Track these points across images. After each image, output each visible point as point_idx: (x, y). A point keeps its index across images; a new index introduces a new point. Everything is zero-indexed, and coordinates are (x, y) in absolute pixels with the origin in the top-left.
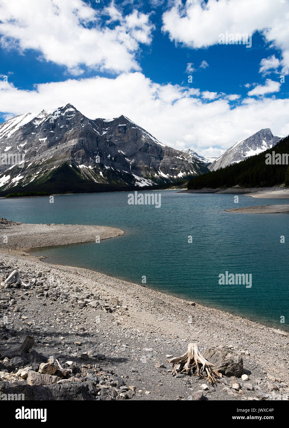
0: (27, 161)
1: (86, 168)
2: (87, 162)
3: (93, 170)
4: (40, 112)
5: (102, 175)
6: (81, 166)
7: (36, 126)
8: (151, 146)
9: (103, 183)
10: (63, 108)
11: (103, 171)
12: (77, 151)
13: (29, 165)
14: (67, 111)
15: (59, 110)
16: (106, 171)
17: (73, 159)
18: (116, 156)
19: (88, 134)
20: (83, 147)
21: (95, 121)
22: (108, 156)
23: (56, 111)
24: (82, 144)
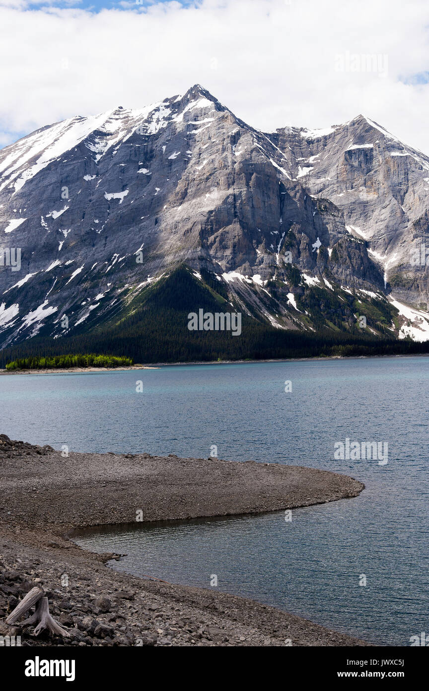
0: (70, 262)
1: (245, 283)
2: (247, 264)
3: (266, 287)
4: (109, 113)
5: (294, 304)
6: (229, 277)
7: (98, 157)
9: (297, 328)
10: (179, 99)
11: (299, 291)
12: (217, 230)
13: (75, 274)
15: (167, 107)
16: (307, 292)
17: (205, 255)
18: (340, 245)
19: (253, 176)
20: (236, 216)
21: (275, 137)
22: (314, 245)
23: (157, 110)
24: (235, 207)
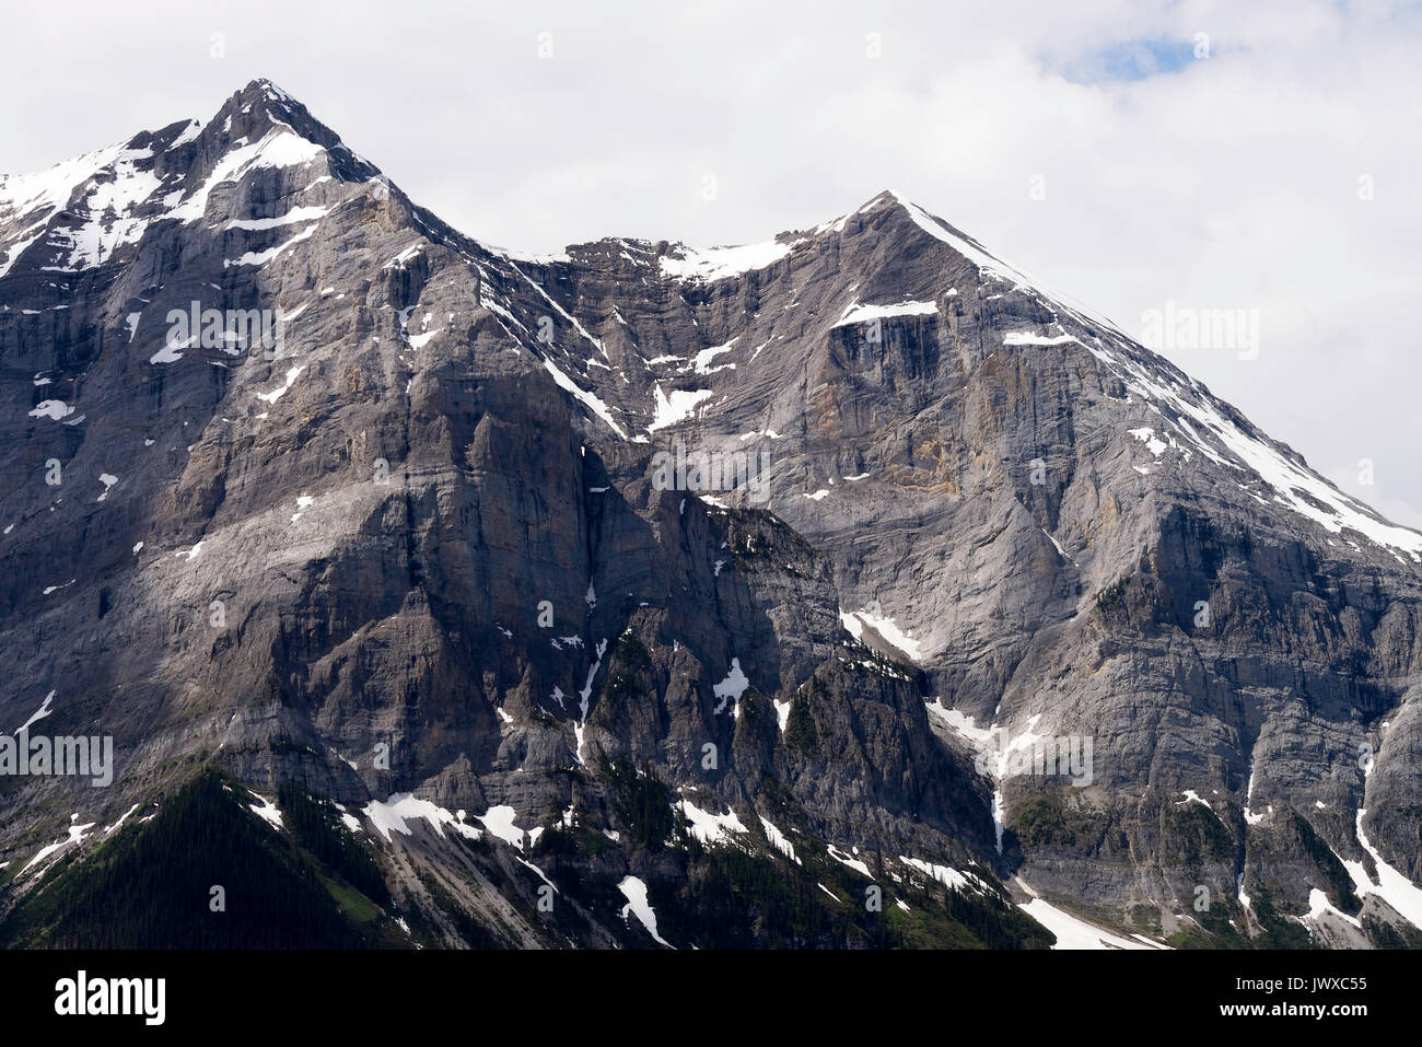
1: (456, 837)
2: (461, 767)
3: (538, 852)
5: (648, 918)
6: (388, 817)
8: (1246, 546)
10: (190, 134)
11: (665, 867)
12: (344, 635)
15: (143, 165)
16: (699, 872)
17: (295, 734)
18: (820, 686)
19: (482, 427)
20: (414, 580)
21: (560, 278)
22: (721, 690)
23: (106, 176)
24: (412, 546)
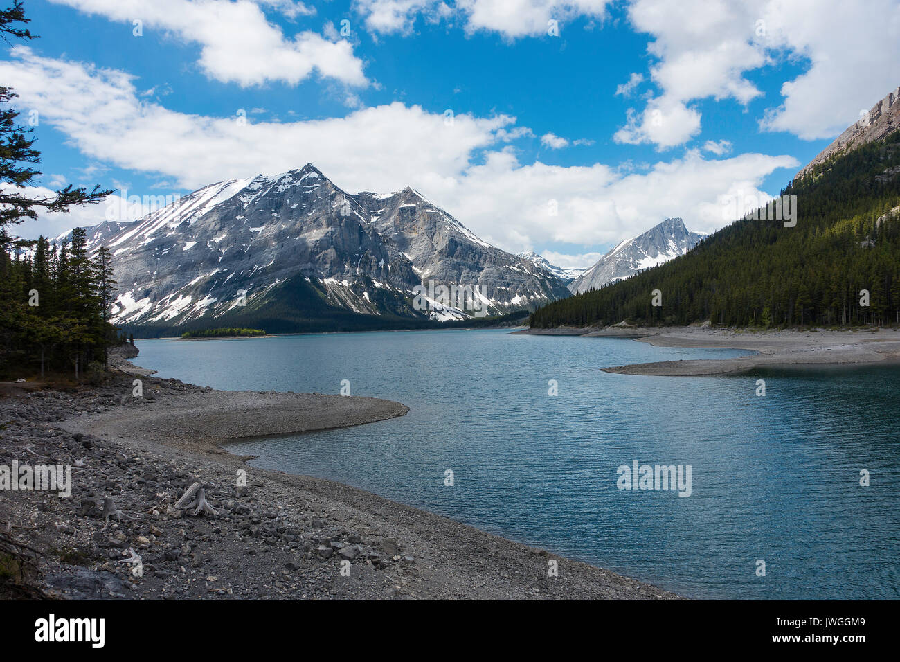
0: (226, 270)
1: (338, 285)
2: (339, 274)
3: (350, 288)
4: (253, 178)
5: (368, 298)
6: (327, 281)
7: (246, 205)
8: (461, 245)
9: (369, 313)
10: (298, 171)
11: (370, 290)
12: (321, 252)
13: (229, 277)
14: (305, 176)
15: (290, 176)
16: (376, 291)
17: (313, 268)
18: (395, 263)
19: (343, 221)
20: (332, 244)
21: (357, 197)
22: (380, 263)
23: (284, 177)
24: (332, 239)
